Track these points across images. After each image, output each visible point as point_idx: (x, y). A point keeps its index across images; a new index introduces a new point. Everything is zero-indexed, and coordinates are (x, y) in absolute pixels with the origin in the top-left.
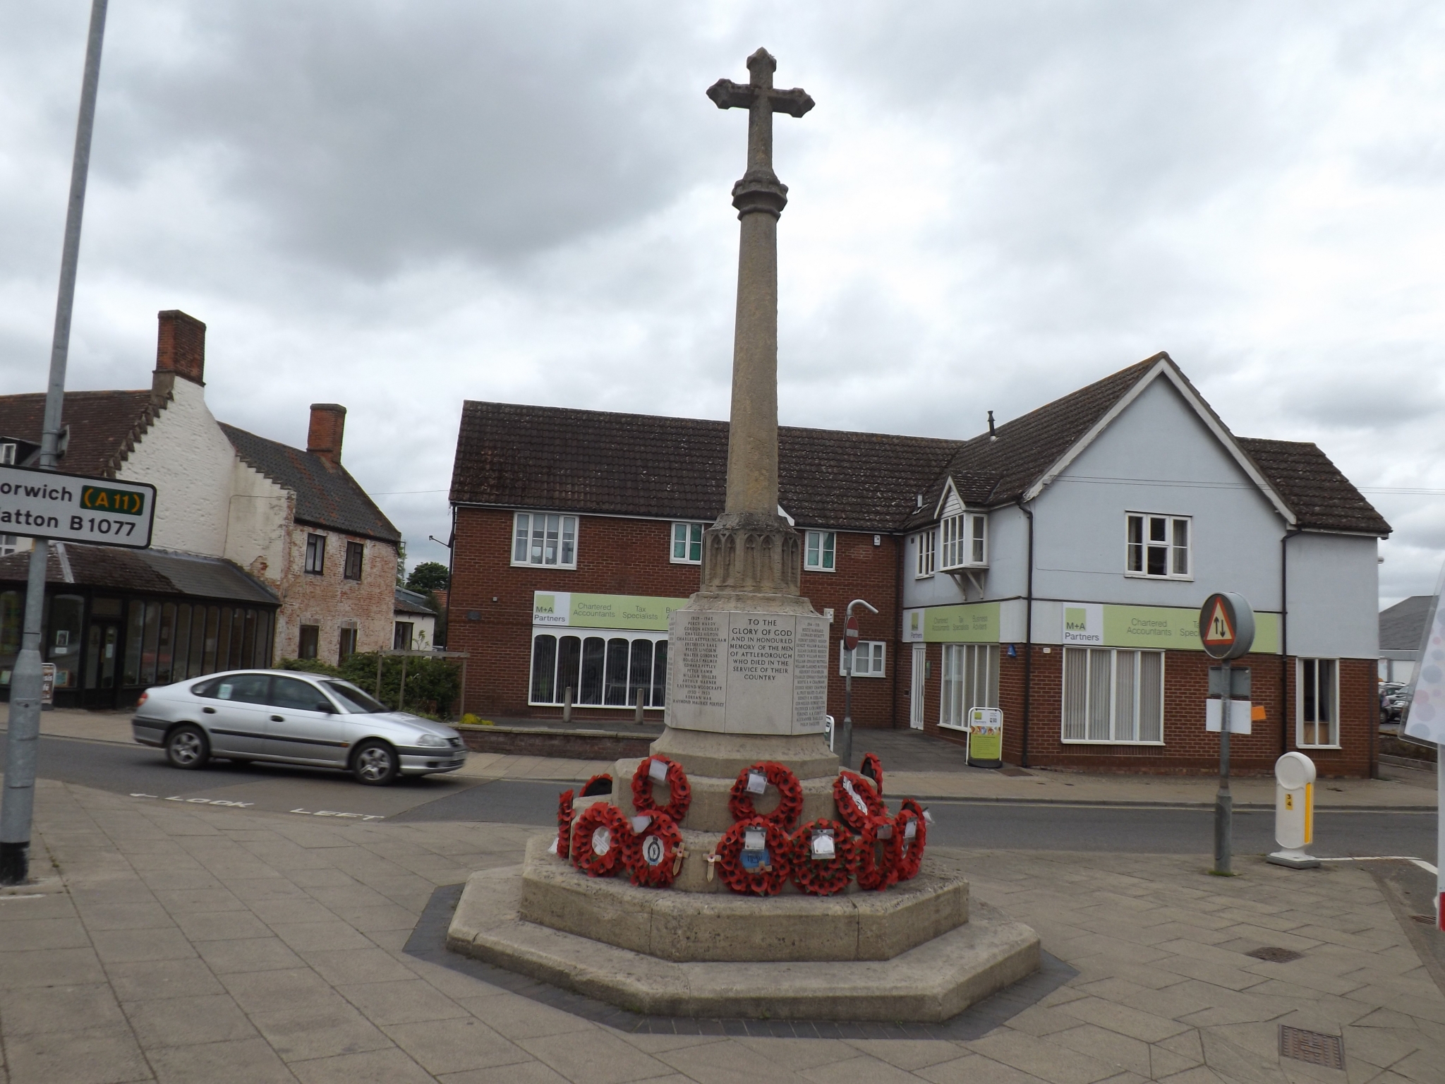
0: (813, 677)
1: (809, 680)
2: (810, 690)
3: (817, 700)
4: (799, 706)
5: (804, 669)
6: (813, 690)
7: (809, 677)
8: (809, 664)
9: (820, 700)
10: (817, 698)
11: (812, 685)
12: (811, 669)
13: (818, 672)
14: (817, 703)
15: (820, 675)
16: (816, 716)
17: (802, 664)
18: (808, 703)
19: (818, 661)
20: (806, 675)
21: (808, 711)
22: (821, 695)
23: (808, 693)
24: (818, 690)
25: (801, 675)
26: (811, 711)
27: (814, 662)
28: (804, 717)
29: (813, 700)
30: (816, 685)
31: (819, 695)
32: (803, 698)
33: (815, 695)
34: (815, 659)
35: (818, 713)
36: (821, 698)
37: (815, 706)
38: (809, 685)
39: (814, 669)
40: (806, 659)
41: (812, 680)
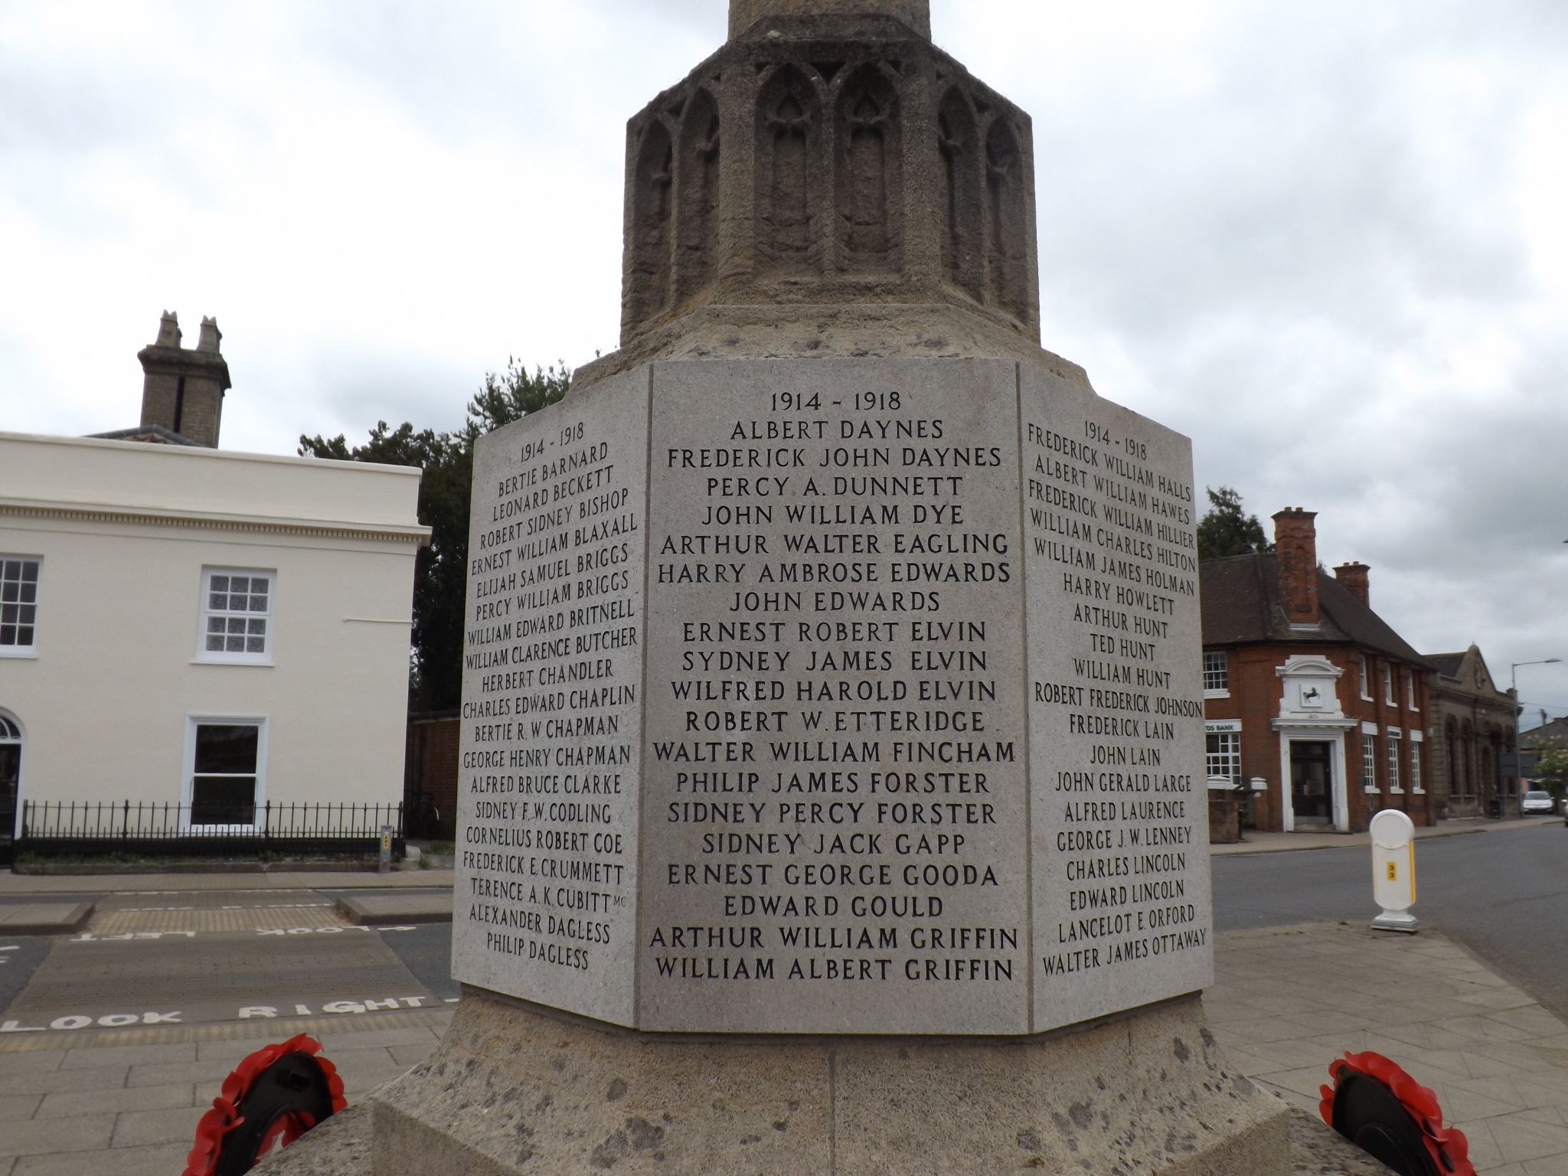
0: (547, 704)
1: (529, 719)
2: (535, 771)
3: (571, 827)
4: (482, 848)
5: (503, 670)
6: (552, 769)
7: (528, 704)
8: (525, 643)
9: (593, 828)
10: (571, 812)
11: (541, 743)
12: (536, 665)
13: (581, 671)
14: (574, 842)
15: (590, 686)
16: (566, 914)
17: (496, 647)
18: (521, 839)
19: (576, 618)
20: (512, 694)
21: (527, 882)
22: (597, 799)
23: (526, 785)
24: (580, 772)
25: (489, 697)
26: (541, 883)
27: (552, 624)
28: (503, 904)
29: (546, 825)
30: (563, 742)
31: (584, 800)
32: (498, 810)
33: (562, 797)
34: (566, 607)
35: (581, 900)
36: (598, 813)
37: (563, 856)
38: (530, 744)
39: (554, 662)
40: (515, 616)
41: (540, 717)
